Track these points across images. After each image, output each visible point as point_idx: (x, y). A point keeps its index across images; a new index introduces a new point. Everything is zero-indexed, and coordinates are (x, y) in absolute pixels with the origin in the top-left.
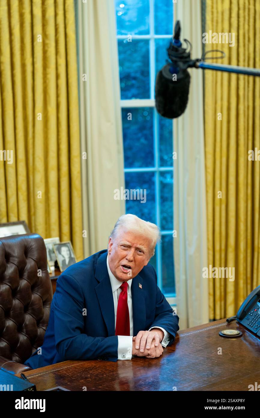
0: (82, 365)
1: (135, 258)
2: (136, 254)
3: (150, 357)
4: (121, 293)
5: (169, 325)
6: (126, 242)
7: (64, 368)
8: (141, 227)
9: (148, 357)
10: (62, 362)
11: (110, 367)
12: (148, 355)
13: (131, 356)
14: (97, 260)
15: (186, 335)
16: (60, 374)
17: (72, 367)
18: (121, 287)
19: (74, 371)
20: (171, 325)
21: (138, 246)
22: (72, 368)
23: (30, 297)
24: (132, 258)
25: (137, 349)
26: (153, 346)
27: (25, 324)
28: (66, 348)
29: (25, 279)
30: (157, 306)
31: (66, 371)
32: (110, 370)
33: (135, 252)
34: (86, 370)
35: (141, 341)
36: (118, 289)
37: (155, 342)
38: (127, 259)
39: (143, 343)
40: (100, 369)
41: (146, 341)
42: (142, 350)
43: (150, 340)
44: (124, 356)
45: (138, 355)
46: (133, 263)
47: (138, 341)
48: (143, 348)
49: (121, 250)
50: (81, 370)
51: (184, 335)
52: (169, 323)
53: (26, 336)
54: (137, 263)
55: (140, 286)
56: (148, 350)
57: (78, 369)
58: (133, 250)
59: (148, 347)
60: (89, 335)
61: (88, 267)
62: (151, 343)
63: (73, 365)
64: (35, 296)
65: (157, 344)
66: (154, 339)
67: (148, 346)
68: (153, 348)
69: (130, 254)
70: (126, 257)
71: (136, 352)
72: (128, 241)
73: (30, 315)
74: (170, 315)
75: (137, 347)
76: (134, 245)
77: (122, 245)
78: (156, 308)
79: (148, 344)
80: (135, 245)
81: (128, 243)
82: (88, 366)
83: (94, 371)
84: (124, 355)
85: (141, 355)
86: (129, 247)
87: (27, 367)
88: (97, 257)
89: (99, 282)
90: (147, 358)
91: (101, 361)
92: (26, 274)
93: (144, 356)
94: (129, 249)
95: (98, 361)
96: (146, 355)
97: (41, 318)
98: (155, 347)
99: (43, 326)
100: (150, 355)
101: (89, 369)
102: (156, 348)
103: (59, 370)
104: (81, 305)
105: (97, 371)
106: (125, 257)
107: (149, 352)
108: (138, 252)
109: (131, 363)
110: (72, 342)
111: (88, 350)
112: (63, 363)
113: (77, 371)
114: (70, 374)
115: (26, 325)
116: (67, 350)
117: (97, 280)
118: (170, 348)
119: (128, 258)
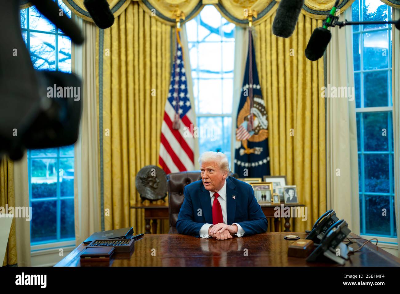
4: (214, 199)
36: (212, 197)
44: (204, 235)
45: (212, 237)
46: (209, 179)
58: (206, 171)
71: (211, 234)
76: (205, 168)
109: (207, 241)
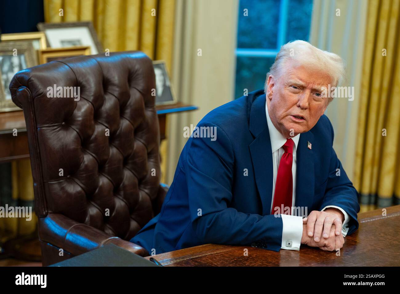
0: (230, 252)
1: (310, 105)
2: (312, 99)
3: (326, 249)
4: (284, 155)
5: (349, 205)
6: (298, 80)
7: (207, 254)
8: (319, 59)
9: (323, 248)
10: (201, 246)
11: (273, 259)
12: (324, 245)
13: (299, 245)
14: (251, 105)
15: (369, 221)
16: (203, 262)
17: (217, 253)
18: (284, 147)
19: (223, 259)
20: (352, 206)
21: (316, 87)
22: (218, 255)
23: (131, 146)
24: (307, 105)
25: (310, 237)
26: (333, 234)
27: (123, 185)
28: (208, 227)
29: (127, 119)
30: (330, 177)
31: (211, 259)
32: (274, 263)
33: (310, 95)
34: (239, 260)
35: (316, 226)
36: (278, 150)
37: (335, 228)
38: (299, 106)
39: (319, 229)
40: (259, 261)
41: (322, 226)
42: (317, 239)
43: (328, 226)
44: (289, 244)
45: (309, 245)
46: (307, 111)
47: (311, 225)
48: (319, 235)
49: (290, 94)
50: (232, 260)
51: (366, 221)
52: (350, 202)
53: (123, 201)
54: (313, 112)
55: (310, 146)
56: (325, 239)
57: (227, 257)
58: (308, 92)
59: (325, 235)
60: (239, 210)
61: (240, 114)
62: (331, 230)
63: (218, 252)
64: (138, 144)
65: (338, 231)
66: (334, 224)
67: (327, 233)
68: (332, 237)
69: (304, 98)
70: (298, 104)
71: (307, 239)
72: (301, 80)
73: (131, 171)
74: (349, 191)
75: (310, 234)
76: (309, 86)
77: (291, 86)
78: (329, 178)
79: (325, 231)
80: (311, 86)
81: (301, 83)
82: (240, 255)
83: (251, 263)
84: (289, 242)
85: (313, 245)
86: (303, 88)
87: (137, 247)
88: (251, 99)
89: (254, 138)
90: (322, 250)
91: (256, 249)
92: (128, 111)
93: (317, 246)
94: (302, 91)
95: (251, 249)
96: (320, 246)
97: (145, 177)
98: (336, 235)
99: (145, 188)
100: (326, 247)
101: (244, 259)
102: (337, 237)
103: (201, 257)
104: (230, 168)
105: (255, 262)
106: (296, 104)
107: (326, 242)
108: (315, 95)
110: (217, 218)
111: (240, 232)
112: (204, 247)
113: (228, 260)
114: (219, 263)
115: (124, 187)
116: (209, 229)
117: (252, 134)
118: (350, 238)
119: (301, 105)
